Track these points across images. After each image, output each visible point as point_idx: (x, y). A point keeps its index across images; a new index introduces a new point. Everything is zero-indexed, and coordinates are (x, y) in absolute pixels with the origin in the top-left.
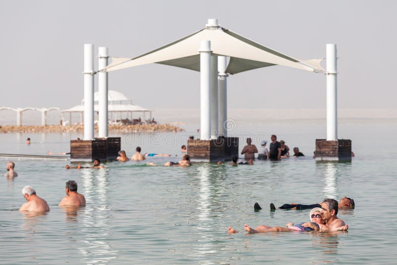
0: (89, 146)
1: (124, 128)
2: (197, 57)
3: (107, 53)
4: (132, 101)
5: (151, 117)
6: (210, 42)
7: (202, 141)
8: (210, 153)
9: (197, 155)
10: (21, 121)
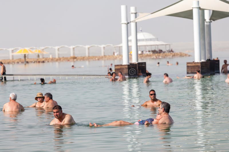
0: (126, 68)
1: (153, 55)
2: (191, 11)
3: (136, 10)
4: (157, 39)
5: (170, 48)
6: (198, 2)
7: (196, 63)
8: (201, 70)
9: (193, 71)
10: (89, 53)
